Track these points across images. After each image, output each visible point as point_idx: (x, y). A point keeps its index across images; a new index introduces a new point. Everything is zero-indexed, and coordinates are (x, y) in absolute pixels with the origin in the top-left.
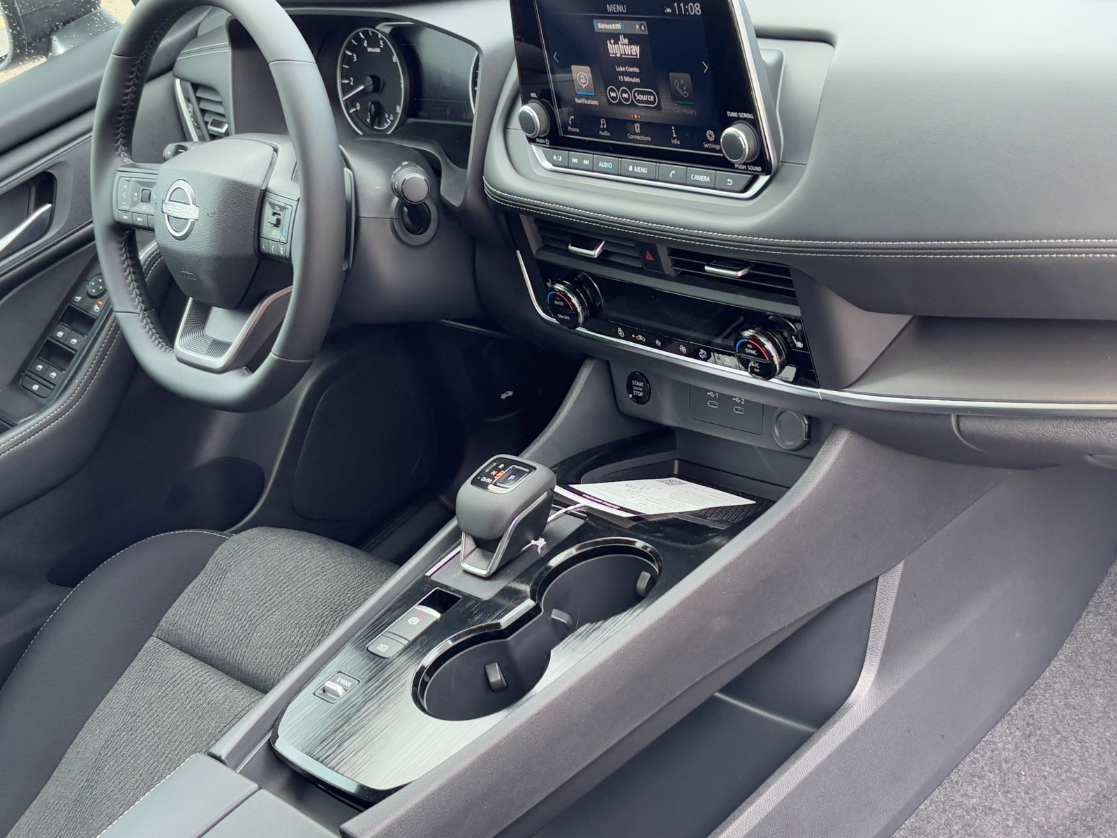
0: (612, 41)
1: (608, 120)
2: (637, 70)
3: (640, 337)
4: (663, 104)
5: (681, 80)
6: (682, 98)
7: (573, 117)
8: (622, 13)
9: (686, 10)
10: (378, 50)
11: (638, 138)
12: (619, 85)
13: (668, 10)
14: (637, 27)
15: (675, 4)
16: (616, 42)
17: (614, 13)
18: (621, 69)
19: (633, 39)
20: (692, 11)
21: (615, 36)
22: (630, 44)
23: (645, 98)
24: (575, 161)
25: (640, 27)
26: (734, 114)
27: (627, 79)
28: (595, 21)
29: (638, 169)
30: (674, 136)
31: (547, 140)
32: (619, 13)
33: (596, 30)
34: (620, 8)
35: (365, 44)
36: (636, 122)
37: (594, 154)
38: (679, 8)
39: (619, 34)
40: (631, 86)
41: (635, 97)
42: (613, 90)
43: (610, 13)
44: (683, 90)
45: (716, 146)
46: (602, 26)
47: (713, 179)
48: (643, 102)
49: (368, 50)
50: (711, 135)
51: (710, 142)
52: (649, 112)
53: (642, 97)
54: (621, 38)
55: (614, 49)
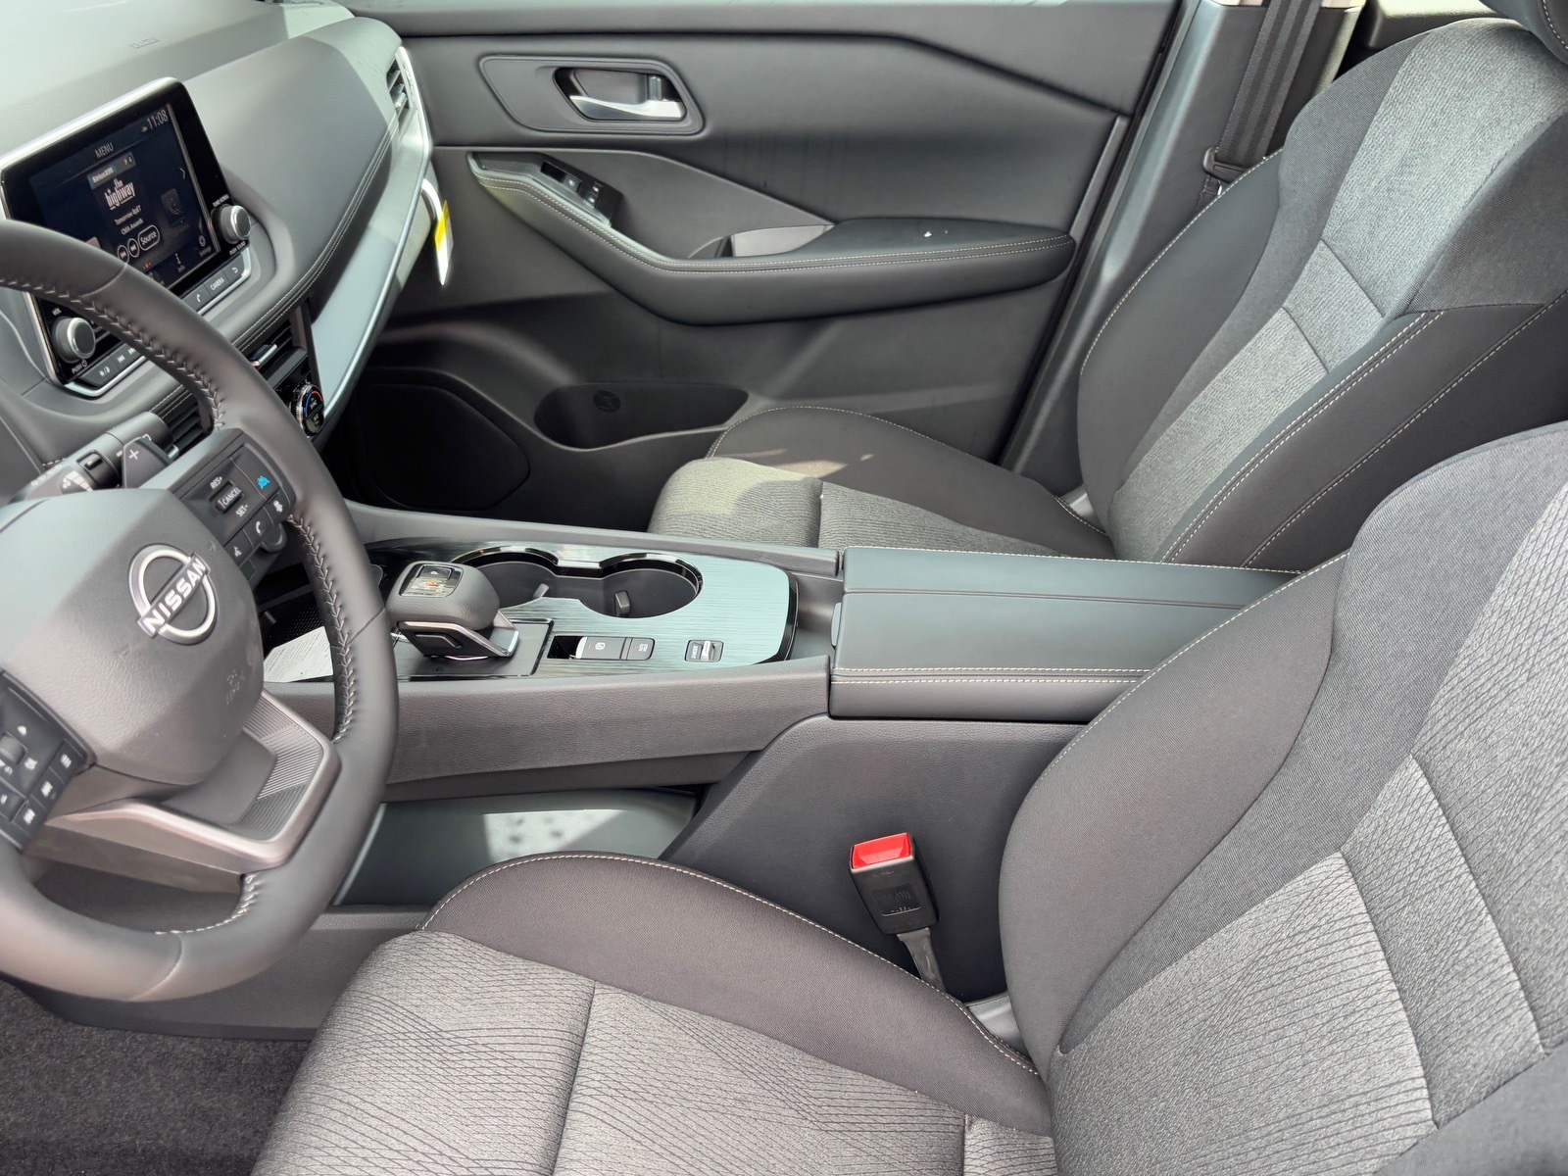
0: (109, 191)
2: (136, 211)
4: (163, 234)
5: (170, 200)
6: (176, 217)
8: (111, 153)
9: (157, 121)
12: (124, 240)
13: (145, 129)
14: (126, 161)
15: (148, 120)
16: (113, 191)
17: (104, 157)
18: (123, 219)
19: (125, 178)
20: (161, 120)
21: (108, 185)
22: (125, 184)
23: (149, 237)
24: (121, 359)
25: (128, 159)
26: (218, 203)
27: (130, 227)
28: (89, 177)
30: (179, 262)
31: (84, 360)
32: (108, 154)
33: (93, 187)
34: (107, 148)
38: (151, 120)
39: (112, 179)
40: (134, 233)
41: (141, 243)
43: (102, 158)
44: (174, 208)
45: (209, 249)
46: (96, 179)
47: (225, 277)
48: (149, 243)
50: (202, 240)
51: (204, 248)
52: (157, 252)
53: (147, 239)
54: (116, 182)
55: (113, 200)
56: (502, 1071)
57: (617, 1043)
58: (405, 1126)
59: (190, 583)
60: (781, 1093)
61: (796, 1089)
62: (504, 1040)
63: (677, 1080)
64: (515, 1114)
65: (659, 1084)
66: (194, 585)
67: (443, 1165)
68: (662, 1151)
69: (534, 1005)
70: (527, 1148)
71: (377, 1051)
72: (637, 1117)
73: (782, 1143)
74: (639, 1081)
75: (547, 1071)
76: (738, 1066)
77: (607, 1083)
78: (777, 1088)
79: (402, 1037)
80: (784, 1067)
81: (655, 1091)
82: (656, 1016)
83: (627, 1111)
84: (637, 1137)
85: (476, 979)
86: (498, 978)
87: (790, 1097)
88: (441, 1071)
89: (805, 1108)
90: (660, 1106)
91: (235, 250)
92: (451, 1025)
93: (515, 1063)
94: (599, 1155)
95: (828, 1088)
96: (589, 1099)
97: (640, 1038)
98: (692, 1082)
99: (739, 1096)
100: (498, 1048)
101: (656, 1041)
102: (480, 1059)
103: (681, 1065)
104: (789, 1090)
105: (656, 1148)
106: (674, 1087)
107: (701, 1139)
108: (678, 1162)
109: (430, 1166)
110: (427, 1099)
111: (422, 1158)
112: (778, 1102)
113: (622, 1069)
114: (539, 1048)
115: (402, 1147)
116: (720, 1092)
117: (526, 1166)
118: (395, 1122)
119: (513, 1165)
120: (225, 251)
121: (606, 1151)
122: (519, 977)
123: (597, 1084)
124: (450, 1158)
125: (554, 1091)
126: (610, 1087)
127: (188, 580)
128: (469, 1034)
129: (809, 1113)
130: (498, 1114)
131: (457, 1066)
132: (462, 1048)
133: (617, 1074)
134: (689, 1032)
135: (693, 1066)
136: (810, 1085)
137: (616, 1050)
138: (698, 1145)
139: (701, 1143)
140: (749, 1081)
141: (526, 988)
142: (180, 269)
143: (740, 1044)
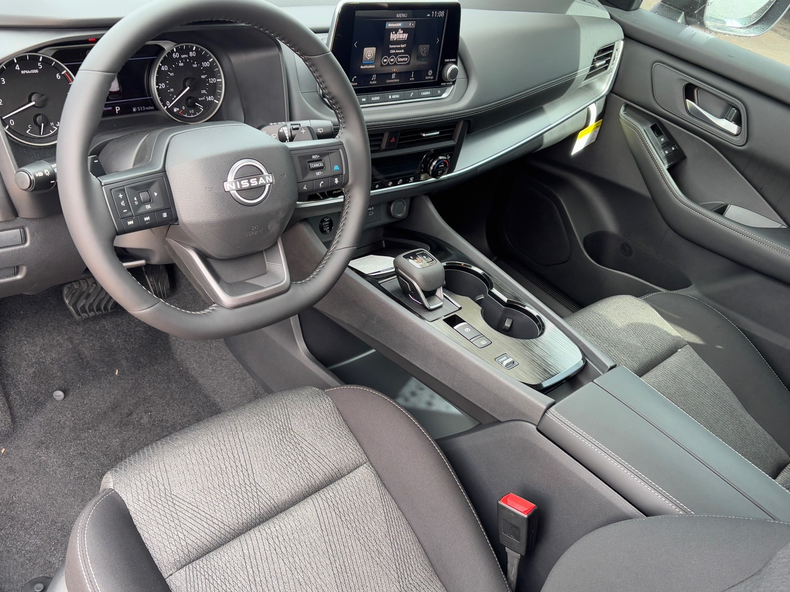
0: (394, 32)
1: (377, 75)
2: (403, 46)
4: (412, 61)
5: (424, 49)
6: (423, 57)
7: (356, 77)
8: (405, 18)
9: (437, 14)
10: (36, 71)
11: (394, 80)
12: (389, 55)
13: (429, 15)
14: (410, 24)
15: (433, 12)
16: (396, 33)
17: (400, 18)
18: (394, 46)
19: (405, 30)
20: (440, 15)
21: (396, 30)
22: (403, 33)
25: (412, 24)
26: (448, 60)
27: (396, 51)
28: (387, 23)
29: (394, 97)
30: (412, 76)
32: (403, 18)
33: (386, 27)
34: (404, 15)
35: (17, 67)
36: (393, 73)
37: (368, 94)
38: (434, 13)
39: (399, 29)
40: (396, 55)
41: (397, 60)
42: (386, 58)
43: (397, 18)
44: (423, 53)
45: (432, 78)
46: (390, 25)
47: (432, 93)
48: (401, 62)
49: (23, 72)
50: (430, 72)
51: (429, 76)
52: (403, 67)
53: (402, 60)
54: (400, 30)
55: (393, 37)
56: (298, 461)
57: (352, 489)
58: (245, 450)
59: (258, 182)
60: (399, 564)
61: (407, 569)
62: (310, 452)
63: (361, 522)
64: (286, 479)
65: (352, 517)
66: (260, 183)
67: (244, 474)
68: (328, 541)
69: (334, 449)
70: (279, 495)
71: (264, 418)
72: (331, 521)
73: (379, 582)
74: (345, 509)
75: (314, 476)
76: (392, 539)
77: (333, 500)
78: (400, 561)
79: (277, 420)
80: (411, 557)
81: (348, 519)
82: (378, 493)
83: (329, 515)
84: (323, 528)
85: (323, 422)
86: (332, 429)
87: (401, 570)
88: (277, 443)
89: (403, 578)
90: (344, 525)
91: (445, 84)
92: (297, 431)
93: (306, 463)
94: (303, 521)
95: (422, 580)
96: (320, 499)
97: (363, 495)
98: (367, 528)
99: (380, 550)
100: (305, 452)
101: (368, 502)
102: (295, 451)
103: (368, 519)
104: (404, 567)
105: (326, 538)
106: (357, 524)
107: (347, 551)
108: (330, 551)
109: (239, 471)
110: (262, 448)
111: (239, 466)
112: (394, 567)
113: (343, 500)
114: (320, 465)
115: (237, 457)
116: (373, 542)
117: (272, 501)
118: (244, 446)
119: (268, 496)
120: (440, 82)
121: (306, 522)
122: (340, 435)
123: (328, 496)
125: (310, 484)
126: (332, 502)
127: (258, 180)
128: (300, 438)
129: (403, 582)
130: (281, 474)
131: (284, 446)
132: (292, 441)
133: (340, 499)
134: (385, 510)
135: (373, 523)
136: (416, 573)
137: (349, 491)
138: (344, 552)
139: (346, 552)
140: (390, 549)
141: (338, 441)
142: (411, 79)
143: (402, 533)
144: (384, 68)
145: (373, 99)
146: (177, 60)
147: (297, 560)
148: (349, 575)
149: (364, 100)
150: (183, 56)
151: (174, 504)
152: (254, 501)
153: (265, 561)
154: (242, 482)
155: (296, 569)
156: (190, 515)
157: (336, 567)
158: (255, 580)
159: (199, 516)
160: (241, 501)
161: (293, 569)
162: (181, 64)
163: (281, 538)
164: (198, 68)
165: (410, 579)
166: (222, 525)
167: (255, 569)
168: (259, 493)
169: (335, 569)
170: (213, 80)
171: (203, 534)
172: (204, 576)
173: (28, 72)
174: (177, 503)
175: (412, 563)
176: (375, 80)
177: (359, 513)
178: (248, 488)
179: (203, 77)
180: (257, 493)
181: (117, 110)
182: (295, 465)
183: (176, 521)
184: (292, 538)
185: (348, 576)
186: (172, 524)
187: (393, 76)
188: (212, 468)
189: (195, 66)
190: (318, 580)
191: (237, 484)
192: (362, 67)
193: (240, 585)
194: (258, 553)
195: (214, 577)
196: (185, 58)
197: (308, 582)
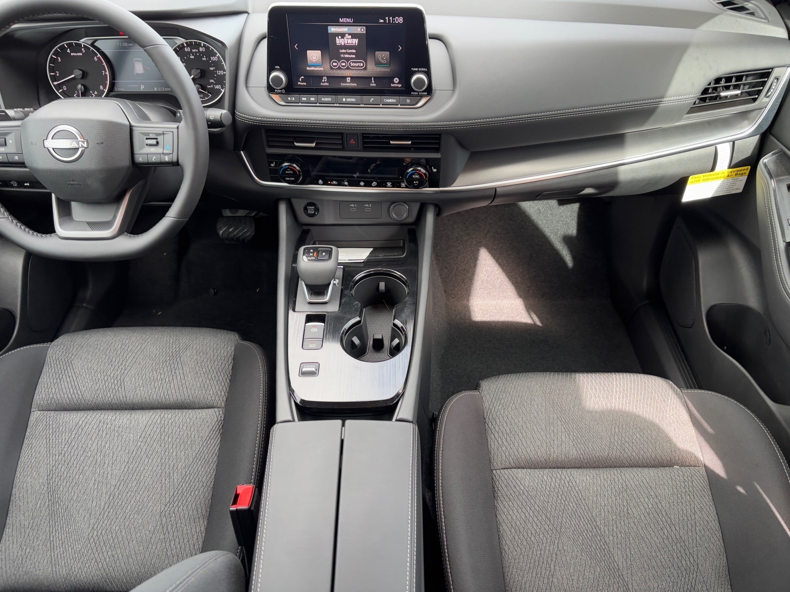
0: (340, 37)
1: (328, 77)
2: (354, 51)
3: (334, 182)
4: (369, 67)
5: (383, 55)
6: (382, 64)
7: (303, 77)
8: (350, 23)
9: (393, 20)
10: (81, 54)
11: (349, 84)
12: (339, 59)
13: (382, 21)
14: (359, 29)
15: (387, 18)
16: (343, 38)
17: (344, 23)
18: (343, 51)
19: (354, 36)
20: (397, 21)
21: (343, 35)
22: (352, 38)
23: (357, 65)
24: (304, 99)
25: (361, 29)
26: (416, 69)
27: (346, 56)
28: (329, 27)
29: (349, 100)
30: (373, 82)
31: (283, 90)
32: (348, 23)
33: (329, 31)
34: (349, 20)
35: (68, 51)
36: (348, 77)
37: (317, 95)
38: (389, 20)
39: (345, 34)
40: (348, 59)
41: (350, 64)
42: (335, 62)
43: (341, 23)
44: (383, 59)
45: (399, 85)
47: (400, 101)
48: (355, 67)
49: (72, 54)
50: (396, 80)
51: (395, 83)
52: (359, 72)
53: (355, 64)
54: (347, 35)
55: (339, 41)
56: (164, 381)
57: (188, 421)
58: (137, 356)
60: (177, 493)
61: (181, 501)
62: (179, 378)
63: (174, 447)
64: (145, 389)
69: (198, 385)
70: (132, 397)
72: (152, 434)
73: (151, 496)
75: (167, 396)
76: (188, 472)
77: (167, 420)
78: (180, 492)
80: (192, 494)
81: (166, 439)
83: (155, 429)
84: (143, 435)
87: (176, 498)
90: (160, 442)
91: (416, 94)
92: (183, 360)
93: (169, 384)
96: (158, 415)
97: (192, 429)
98: (174, 454)
99: (172, 475)
100: (174, 377)
101: (193, 436)
102: (168, 372)
103: (182, 448)
104: (180, 497)
105: (139, 443)
106: (170, 447)
108: (134, 453)
109: (121, 367)
111: (124, 364)
112: (172, 493)
113: (174, 424)
114: (178, 391)
115: (128, 358)
116: (172, 465)
117: (125, 398)
118: (139, 353)
119: (124, 394)
122: (213, 378)
123: (166, 416)
124: (124, 373)
125: (159, 401)
126: (165, 421)
128: (180, 366)
129: (169, 507)
130: (144, 383)
132: (173, 365)
133: (172, 423)
134: (201, 449)
135: (183, 453)
136: (185, 508)
137: (184, 420)
138: (143, 460)
139: (144, 461)
140: (180, 478)
141: (208, 382)
142: (371, 85)
143: (200, 473)
144: (335, 71)
145: (323, 99)
146: (189, 53)
147: (107, 446)
148: (134, 478)
149: (312, 99)
150: (194, 51)
151: (67, 369)
152: (112, 392)
153: (87, 435)
154: (115, 376)
155: (101, 451)
156: (69, 381)
157: (129, 467)
158: (71, 444)
159: (73, 384)
160: (104, 388)
161: (100, 450)
162: (192, 57)
163: (109, 426)
164: (207, 61)
165: (177, 508)
166: (80, 397)
167: (77, 436)
168: (120, 389)
169: (127, 467)
170: (220, 73)
171: (66, 396)
172: (46, 423)
173: (75, 54)
174: (69, 370)
175: (189, 499)
176: (327, 82)
177: (178, 440)
178: (116, 381)
179: (212, 69)
180: (118, 387)
181: (142, 88)
182: (160, 382)
183: (58, 381)
184: (116, 429)
185: (132, 478)
186: (55, 381)
187: (348, 80)
188: (107, 357)
189: (204, 59)
190: (109, 468)
191: (112, 375)
192: (308, 68)
193: (60, 441)
194: (87, 427)
195: (51, 427)
196: (196, 52)
197: (102, 465)
